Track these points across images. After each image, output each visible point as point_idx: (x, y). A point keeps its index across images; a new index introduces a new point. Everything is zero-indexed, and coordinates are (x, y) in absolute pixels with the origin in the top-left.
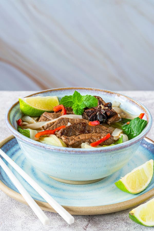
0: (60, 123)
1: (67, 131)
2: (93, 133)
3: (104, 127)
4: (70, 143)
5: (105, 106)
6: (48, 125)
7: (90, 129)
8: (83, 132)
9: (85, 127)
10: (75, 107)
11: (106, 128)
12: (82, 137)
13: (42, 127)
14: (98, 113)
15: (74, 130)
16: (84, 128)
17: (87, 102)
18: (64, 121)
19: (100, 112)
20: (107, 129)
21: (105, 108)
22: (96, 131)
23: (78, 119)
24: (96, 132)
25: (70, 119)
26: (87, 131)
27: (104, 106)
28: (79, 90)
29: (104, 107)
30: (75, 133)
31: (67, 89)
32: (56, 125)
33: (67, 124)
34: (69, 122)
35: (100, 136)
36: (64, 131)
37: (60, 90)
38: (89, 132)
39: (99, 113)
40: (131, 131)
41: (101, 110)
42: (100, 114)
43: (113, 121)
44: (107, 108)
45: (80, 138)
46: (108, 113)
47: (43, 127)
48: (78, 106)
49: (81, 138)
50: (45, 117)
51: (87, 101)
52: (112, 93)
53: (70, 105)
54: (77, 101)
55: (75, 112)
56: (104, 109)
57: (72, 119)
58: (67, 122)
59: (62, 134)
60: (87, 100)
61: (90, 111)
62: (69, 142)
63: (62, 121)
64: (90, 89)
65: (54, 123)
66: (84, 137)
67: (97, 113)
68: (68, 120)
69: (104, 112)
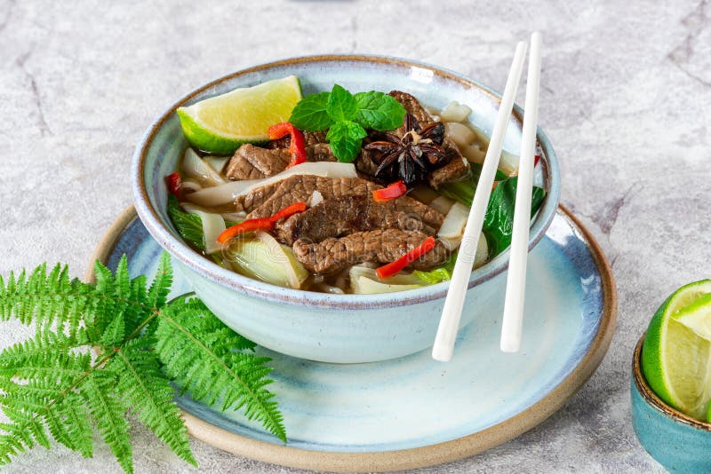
0: (290, 192)
1: (309, 222)
2: (385, 229)
3: (418, 203)
4: (317, 267)
5: (423, 135)
6: (254, 194)
7: (376, 214)
8: (356, 225)
9: (362, 208)
10: (335, 134)
11: (425, 207)
12: (352, 244)
13: (237, 200)
14: (401, 158)
15: (331, 218)
16: (359, 214)
17: (373, 112)
18: (302, 188)
19: (409, 154)
20: (427, 211)
21: (424, 141)
22: (394, 219)
23: (344, 178)
24: (395, 226)
25: (318, 179)
26: (369, 222)
27: (420, 134)
28: (351, 63)
29: (420, 137)
30: (333, 227)
31: (313, 61)
32: (279, 197)
33: (310, 195)
34: (316, 188)
35: (406, 243)
36: (300, 222)
37: (294, 63)
38: (374, 225)
39: (405, 157)
40: (497, 217)
41: (410, 146)
42: (409, 160)
43: (446, 180)
44: (429, 141)
45: (347, 248)
46: (430, 158)
47: (242, 200)
48: (345, 129)
49: (352, 249)
50: (248, 161)
51: (373, 109)
52: (448, 77)
53: (321, 123)
54: (342, 114)
55: (337, 151)
56: (421, 145)
57: (324, 180)
58: (310, 189)
59: (296, 232)
60: (370, 107)
61: (379, 148)
62: (316, 263)
63: (297, 186)
64: (382, 62)
65: (272, 189)
66: (359, 245)
67: (398, 156)
68: (312, 182)
69: (421, 154)
